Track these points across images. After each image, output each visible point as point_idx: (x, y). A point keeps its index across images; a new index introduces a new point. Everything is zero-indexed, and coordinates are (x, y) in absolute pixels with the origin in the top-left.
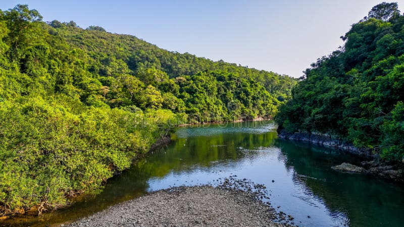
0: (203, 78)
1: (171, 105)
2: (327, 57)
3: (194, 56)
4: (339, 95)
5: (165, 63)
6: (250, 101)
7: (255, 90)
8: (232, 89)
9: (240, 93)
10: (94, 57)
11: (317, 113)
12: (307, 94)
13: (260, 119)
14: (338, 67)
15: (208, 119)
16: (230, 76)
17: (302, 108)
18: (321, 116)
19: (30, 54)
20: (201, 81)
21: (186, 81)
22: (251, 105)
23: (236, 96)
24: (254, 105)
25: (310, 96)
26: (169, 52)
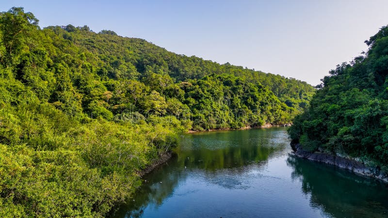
0: (209, 82)
1: (176, 111)
2: (348, 63)
3: (201, 59)
4: (376, 113)
5: (172, 66)
6: (258, 106)
7: (263, 95)
8: (239, 95)
9: (247, 98)
10: (104, 60)
11: (346, 133)
12: (330, 107)
13: (269, 126)
14: (367, 76)
15: (214, 126)
16: (237, 81)
17: (324, 124)
18: (351, 137)
19: (28, 59)
20: (207, 86)
21: (192, 86)
22: (259, 111)
23: (243, 101)
24: (262, 111)
25: (334, 110)
26: (177, 55)
